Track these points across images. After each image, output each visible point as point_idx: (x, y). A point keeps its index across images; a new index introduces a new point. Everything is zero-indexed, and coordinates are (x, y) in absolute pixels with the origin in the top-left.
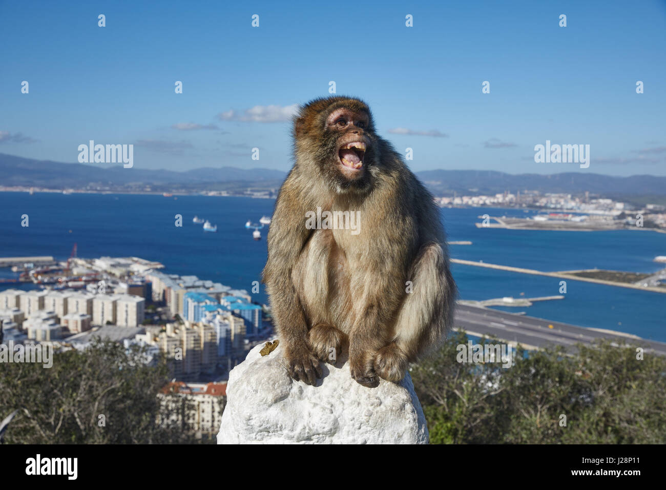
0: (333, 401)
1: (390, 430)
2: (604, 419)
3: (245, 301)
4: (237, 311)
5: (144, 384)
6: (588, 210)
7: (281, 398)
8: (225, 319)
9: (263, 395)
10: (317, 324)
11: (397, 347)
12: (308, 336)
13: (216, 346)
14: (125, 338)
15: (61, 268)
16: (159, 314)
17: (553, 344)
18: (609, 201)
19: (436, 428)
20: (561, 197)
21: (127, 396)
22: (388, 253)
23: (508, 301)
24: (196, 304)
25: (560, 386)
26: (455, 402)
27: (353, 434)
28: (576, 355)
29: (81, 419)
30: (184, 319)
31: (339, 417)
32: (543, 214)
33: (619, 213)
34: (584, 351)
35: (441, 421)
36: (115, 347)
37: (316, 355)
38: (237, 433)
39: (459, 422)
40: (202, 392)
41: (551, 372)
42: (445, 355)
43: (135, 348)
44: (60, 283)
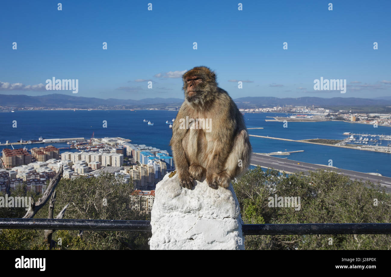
0: (199, 196)
1: (224, 208)
2: (321, 203)
3: (166, 155)
4: (163, 159)
5: (123, 191)
6: (314, 113)
7: (177, 195)
8: (158, 163)
9: (170, 194)
10: (193, 164)
11: (226, 173)
12: (189, 169)
13: (154, 174)
14: (115, 172)
15: (88, 142)
16: (130, 161)
17: (298, 171)
18: (323, 109)
19: (249, 208)
20: (302, 108)
21: (116, 197)
22: (225, 134)
23: (280, 153)
24: (145, 156)
25: (302, 189)
26: (257, 197)
27: (208, 210)
28: (309, 176)
29: (97, 206)
30: (141, 163)
31: (202, 203)
32: (294, 115)
33: (327, 114)
34: (312, 174)
35: (251, 205)
36: (110, 176)
37: (192, 177)
38: (159, 210)
39: (259, 206)
40: (149, 194)
41: (298, 183)
42: (252, 177)
43: (119, 175)
44: (87, 148)
